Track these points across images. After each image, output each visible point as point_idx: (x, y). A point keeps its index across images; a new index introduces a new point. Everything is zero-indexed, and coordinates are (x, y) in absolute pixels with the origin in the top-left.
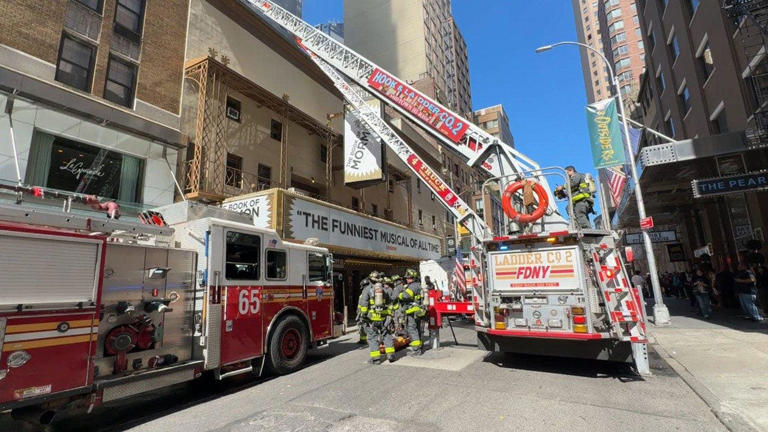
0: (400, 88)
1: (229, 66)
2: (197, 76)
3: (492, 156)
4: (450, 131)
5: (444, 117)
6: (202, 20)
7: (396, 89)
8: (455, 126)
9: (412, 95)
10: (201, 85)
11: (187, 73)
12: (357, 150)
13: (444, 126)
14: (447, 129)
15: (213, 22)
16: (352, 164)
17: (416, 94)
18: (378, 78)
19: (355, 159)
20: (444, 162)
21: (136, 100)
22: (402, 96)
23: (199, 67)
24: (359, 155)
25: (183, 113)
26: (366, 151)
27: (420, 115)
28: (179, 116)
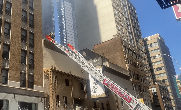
0: (112, 86)
1: (56, 69)
2: (48, 74)
3: (138, 107)
4: (127, 100)
5: (125, 95)
6: (46, 54)
7: (111, 86)
8: (128, 98)
9: (116, 88)
10: (50, 77)
11: (44, 73)
12: (95, 85)
13: (125, 98)
14: (126, 99)
15: (48, 53)
16: (94, 91)
17: (117, 88)
18: (106, 82)
19: (94, 89)
20: (130, 75)
21: (34, 86)
22: (113, 88)
23: (49, 72)
24: (96, 87)
25: (44, 86)
26: (98, 86)
27: (119, 94)
28: (43, 87)
